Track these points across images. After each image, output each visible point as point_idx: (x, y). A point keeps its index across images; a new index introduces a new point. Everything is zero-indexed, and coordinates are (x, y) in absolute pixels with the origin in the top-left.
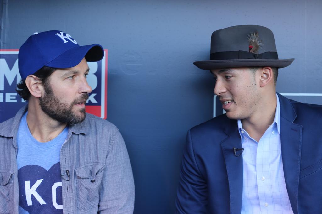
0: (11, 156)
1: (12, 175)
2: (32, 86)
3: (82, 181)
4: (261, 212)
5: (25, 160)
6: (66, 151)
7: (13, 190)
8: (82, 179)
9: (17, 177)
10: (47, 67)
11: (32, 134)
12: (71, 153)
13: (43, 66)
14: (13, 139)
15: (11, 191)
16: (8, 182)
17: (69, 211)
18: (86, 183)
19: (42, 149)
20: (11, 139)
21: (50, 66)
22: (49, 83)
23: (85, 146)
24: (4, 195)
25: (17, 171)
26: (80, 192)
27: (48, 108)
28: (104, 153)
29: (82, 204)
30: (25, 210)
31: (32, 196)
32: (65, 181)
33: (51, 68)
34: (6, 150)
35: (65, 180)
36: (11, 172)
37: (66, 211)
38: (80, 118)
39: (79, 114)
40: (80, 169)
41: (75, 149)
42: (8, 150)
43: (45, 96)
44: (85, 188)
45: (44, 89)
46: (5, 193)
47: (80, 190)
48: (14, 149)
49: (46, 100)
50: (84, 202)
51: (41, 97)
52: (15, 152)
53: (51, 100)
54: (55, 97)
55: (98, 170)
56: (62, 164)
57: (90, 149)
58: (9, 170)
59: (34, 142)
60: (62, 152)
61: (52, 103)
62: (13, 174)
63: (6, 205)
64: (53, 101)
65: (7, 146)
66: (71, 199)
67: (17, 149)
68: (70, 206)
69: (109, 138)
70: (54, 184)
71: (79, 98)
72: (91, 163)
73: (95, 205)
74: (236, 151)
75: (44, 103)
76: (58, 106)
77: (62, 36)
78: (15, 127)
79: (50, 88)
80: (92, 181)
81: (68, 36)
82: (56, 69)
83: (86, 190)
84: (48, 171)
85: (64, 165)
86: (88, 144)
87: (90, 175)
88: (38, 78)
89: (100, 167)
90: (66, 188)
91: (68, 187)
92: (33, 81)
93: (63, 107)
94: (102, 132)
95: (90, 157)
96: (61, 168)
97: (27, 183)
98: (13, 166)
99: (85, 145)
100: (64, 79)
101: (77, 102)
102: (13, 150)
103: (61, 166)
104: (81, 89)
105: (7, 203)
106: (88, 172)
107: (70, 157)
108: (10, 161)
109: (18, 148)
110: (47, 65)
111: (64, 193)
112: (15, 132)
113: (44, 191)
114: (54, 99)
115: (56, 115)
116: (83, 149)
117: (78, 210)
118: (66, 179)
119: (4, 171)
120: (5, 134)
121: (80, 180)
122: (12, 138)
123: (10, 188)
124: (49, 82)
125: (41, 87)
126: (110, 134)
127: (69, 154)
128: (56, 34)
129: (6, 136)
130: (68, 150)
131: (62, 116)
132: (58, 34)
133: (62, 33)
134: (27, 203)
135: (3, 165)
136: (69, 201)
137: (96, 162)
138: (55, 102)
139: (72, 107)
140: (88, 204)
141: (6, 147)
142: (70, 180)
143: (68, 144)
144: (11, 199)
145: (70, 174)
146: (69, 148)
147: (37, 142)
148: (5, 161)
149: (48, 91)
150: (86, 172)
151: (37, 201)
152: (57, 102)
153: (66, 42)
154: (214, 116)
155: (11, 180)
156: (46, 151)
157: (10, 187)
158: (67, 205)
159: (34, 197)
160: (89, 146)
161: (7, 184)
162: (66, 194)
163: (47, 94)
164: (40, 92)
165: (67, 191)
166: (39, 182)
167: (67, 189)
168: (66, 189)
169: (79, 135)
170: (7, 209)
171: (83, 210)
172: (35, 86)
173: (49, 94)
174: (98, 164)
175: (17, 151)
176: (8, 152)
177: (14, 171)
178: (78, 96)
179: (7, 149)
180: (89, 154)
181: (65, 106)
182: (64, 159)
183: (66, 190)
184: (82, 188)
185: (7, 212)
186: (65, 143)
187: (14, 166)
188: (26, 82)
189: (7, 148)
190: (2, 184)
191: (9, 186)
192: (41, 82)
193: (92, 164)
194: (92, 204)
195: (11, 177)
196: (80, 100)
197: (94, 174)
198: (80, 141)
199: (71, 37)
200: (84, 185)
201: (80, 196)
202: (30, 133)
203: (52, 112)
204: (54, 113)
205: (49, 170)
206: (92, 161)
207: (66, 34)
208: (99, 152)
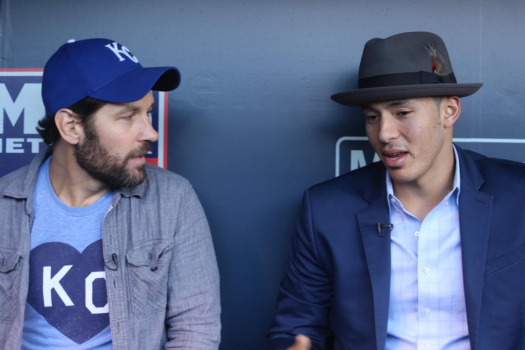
0: (22, 228)
1: (21, 257)
2: (65, 125)
3: (137, 271)
4: (418, 322)
5: (45, 235)
6: (111, 224)
7: (20, 282)
8: (137, 267)
9: (28, 262)
10: (92, 98)
11: (58, 196)
12: (119, 226)
13: (84, 97)
14: (28, 202)
15: (16, 283)
16: (13, 268)
17: (120, 319)
18: (143, 273)
19: (75, 218)
20: (24, 201)
21: (96, 98)
22: (94, 125)
23: (140, 215)
24: (4, 288)
25: (29, 252)
26: (135, 288)
27: (88, 161)
28: (170, 223)
29: (140, 306)
30: (40, 313)
31: (53, 291)
32: (110, 271)
33: (98, 100)
34: (14, 218)
35: (109, 269)
36: (19, 253)
37: (114, 318)
38: (138, 179)
39: (137, 172)
40: (133, 251)
41: (125, 220)
42: (18, 218)
43: (84, 142)
44: (143, 281)
45: (85, 132)
46: (6, 285)
47: (134, 284)
48: (28, 216)
49: (86, 150)
50: (141, 304)
51: (78, 144)
52: (28, 222)
53: (94, 150)
54: (101, 145)
55: (161, 251)
56: (105, 244)
57: (148, 220)
58: (15, 250)
59: (61, 206)
60: (105, 225)
61: (96, 154)
62: (23, 257)
63: (4, 304)
64: (97, 152)
65: (17, 212)
66: (122, 299)
67: (32, 217)
68: (120, 311)
69: (178, 199)
70: (89, 273)
71: (138, 149)
72: (150, 241)
73: (160, 308)
74: (381, 228)
75: (83, 153)
76: (105, 160)
77: (115, 50)
78: (30, 183)
79: (95, 130)
80: (152, 270)
81: (124, 50)
82: (106, 102)
83: (145, 284)
84: (81, 253)
85: (108, 246)
86: (144, 211)
87: (149, 261)
88: (76, 115)
89: (163, 246)
90: (113, 282)
91: (116, 280)
92: (66, 119)
93: (113, 163)
94: (168, 190)
95: (148, 233)
96: (104, 251)
97: (47, 270)
98: (24, 244)
99: (140, 213)
100: (117, 120)
101: (134, 155)
102: (25, 218)
103: (103, 248)
104: (141, 134)
105: (7, 302)
106: (147, 257)
107: (118, 232)
108: (20, 237)
109: (34, 217)
110: (92, 96)
111: (110, 291)
112: (29, 191)
113: (73, 284)
114: (100, 149)
115: (99, 173)
116: (138, 220)
117: (133, 316)
118: (112, 267)
119: (7, 251)
120: (13, 193)
121: (134, 269)
122: (26, 199)
123: (15, 278)
124: (93, 122)
125: (79, 129)
126: (181, 193)
127: (115, 228)
128: (106, 46)
129: (16, 197)
130: (115, 221)
131: (110, 175)
132: (109, 46)
133: (115, 44)
134: (43, 302)
135: (7, 241)
136: (118, 303)
137: (157, 239)
138: (101, 154)
139: (126, 162)
140: (149, 306)
141: (14, 213)
142: (119, 269)
143: (114, 212)
144: (13, 296)
145: (118, 260)
146: (115, 219)
147: (65, 207)
148: (11, 235)
149: (91, 135)
150: (143, 256)
151: (61, 299)
152: (103, 153)
153: (122, 59)
154: (337, 175)
155: (18, 266)
156: (80, 221)
157: (15, 276)
158: (116, 309)
159: (56, 292)
160: (146, 214)
161: (10, 271)
162: (114, 292)
163: (88, 140)
164: (77, 136)
165: (115, 288)
166: (66, 269)
167: (115, 284)
168: (113, 284)
169: (132, 198)
170: (6, 311)
171: (143, 315)
172: (70, 126)
173: (92, 141)
174: (160, 242)
175: (33, 222)
176: (16, 222)
177: (24, 251)
178: (137, 145)
179: (16, 217)
180: (146, 227)
181: (116, 161)
182: (109, 236)
183: (113, 286)
184: (137, 281)
185: (4, 315)
186: (109, 210)
187: (26, 244)
188: (56, 119)
189: (16, 215)
190: (1, 270)
191: (13, 275)
192: (80, 121)
193: (151, 243)
194: (156, 307)
195: (19, 261)
196: (139, 151)
197: (155, 259)
198: (132, 207)
199: (128, 51)
200: (140, 276)
201: (135, 294)
202: (54, 192)
203: (95, 168)
204: (98, 170)
205: (83, 252)
206: (151, 237)
207: (122, 46)
208: (162, 223)
